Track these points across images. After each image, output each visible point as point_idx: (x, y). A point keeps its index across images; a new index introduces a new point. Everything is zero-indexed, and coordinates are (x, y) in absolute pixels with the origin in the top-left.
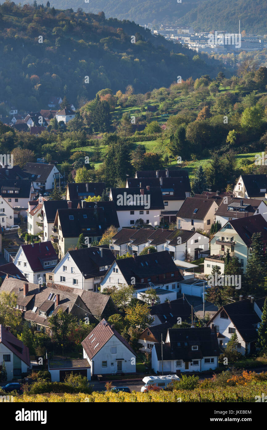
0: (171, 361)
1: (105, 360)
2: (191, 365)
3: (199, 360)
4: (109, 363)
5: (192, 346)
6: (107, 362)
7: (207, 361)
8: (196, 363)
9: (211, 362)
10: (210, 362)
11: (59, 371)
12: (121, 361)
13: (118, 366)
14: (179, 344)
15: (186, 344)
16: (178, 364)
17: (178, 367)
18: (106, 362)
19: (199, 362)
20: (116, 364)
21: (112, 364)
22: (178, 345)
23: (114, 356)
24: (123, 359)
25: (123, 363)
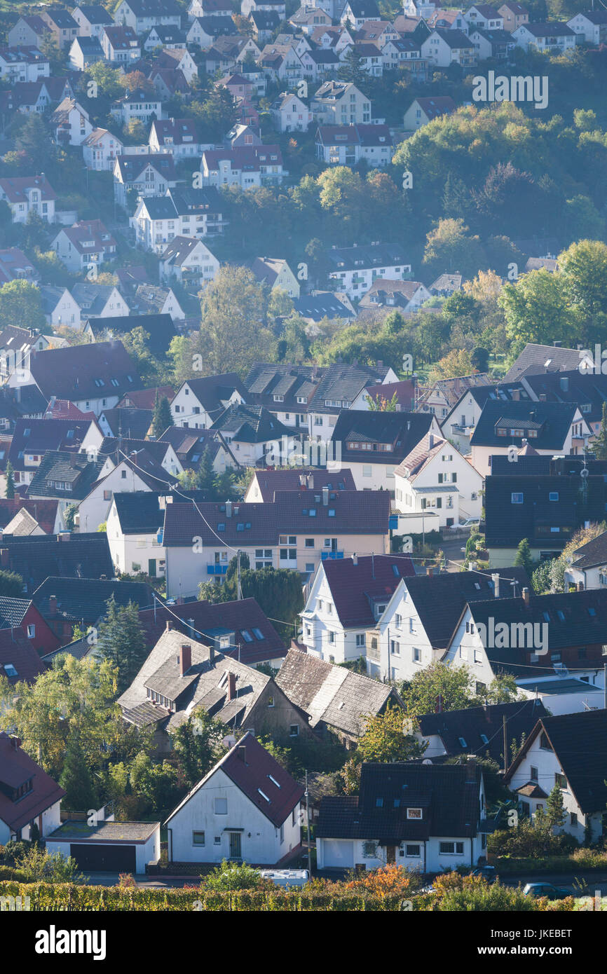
0: (353, 842)
1: (199, 829)
2: (402, 854)
3: (421, 843)
4: (209, 837)
5: (408, 809)
6: (205, 834)
7: (446, 848)
8: (413, 851)
9: (457, 852)
10: (453, 852)
11: (68, 844)
12: (239, 835)
13: (231, 845)
14: (380, 803)
15: (397, 803)
16: (369, 850)
17: (369, 857)
18: (202, 834)
19: (422, 849)
20: (226, 838)
21: (217, 839)
22: (377, 805)
23: (222, 821)
24: (242, 830)
25: (244, 837)
